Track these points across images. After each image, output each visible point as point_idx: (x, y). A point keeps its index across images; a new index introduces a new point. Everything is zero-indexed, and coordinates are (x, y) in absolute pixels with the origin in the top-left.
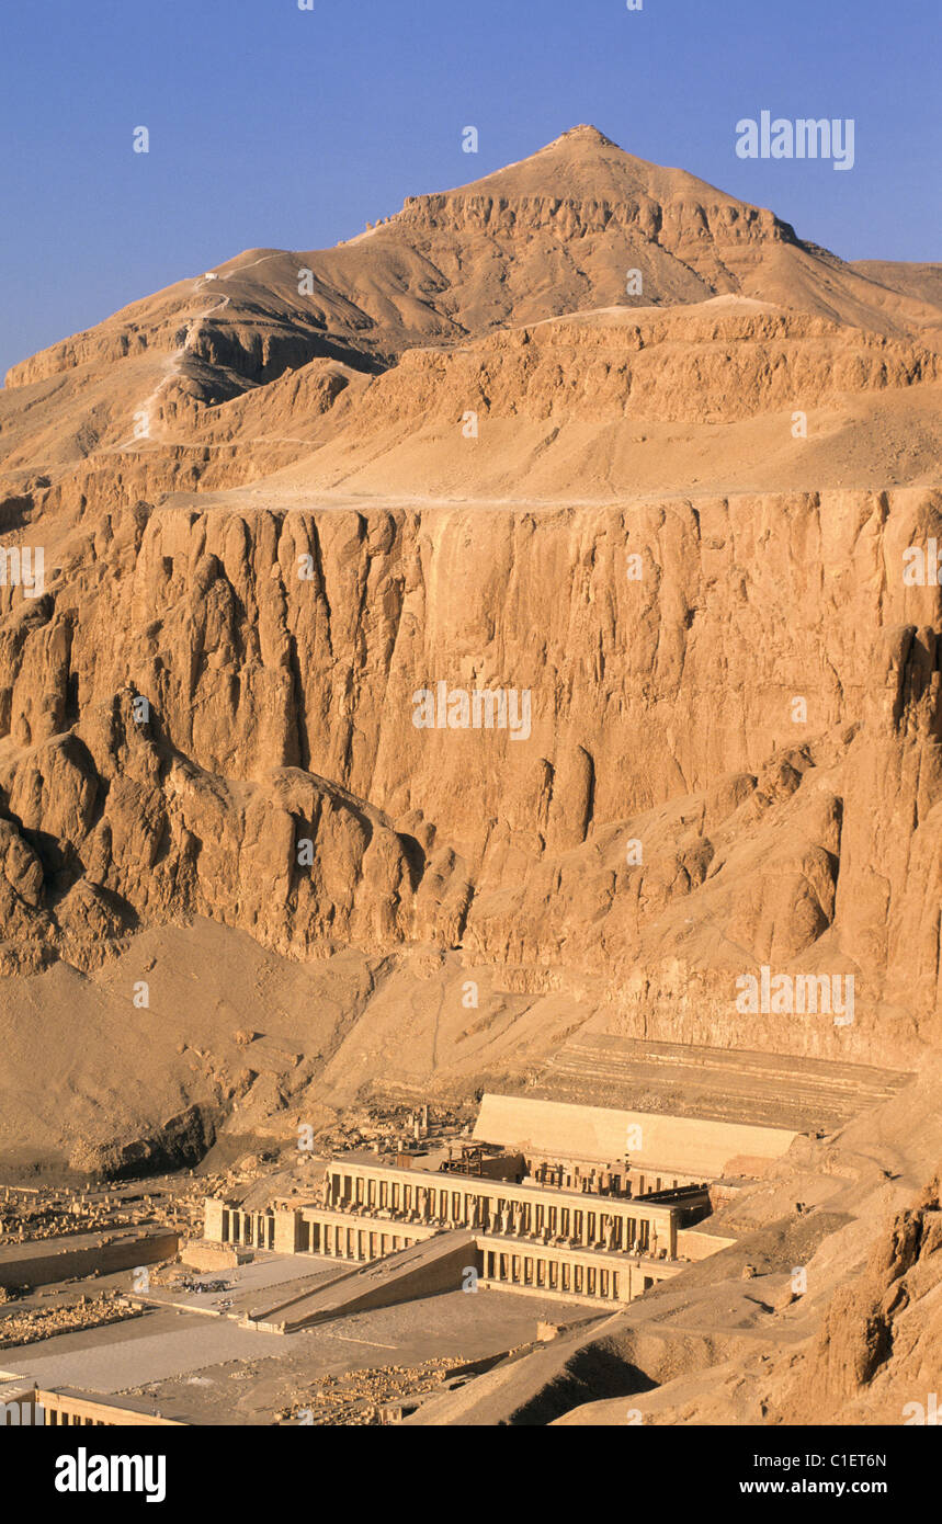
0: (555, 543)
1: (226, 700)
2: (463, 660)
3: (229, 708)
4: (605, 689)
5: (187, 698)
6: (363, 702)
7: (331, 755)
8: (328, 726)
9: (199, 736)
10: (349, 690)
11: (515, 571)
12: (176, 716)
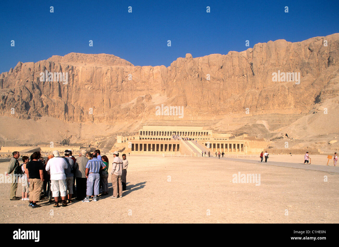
0: (101, 71)
1: (49, 86)
2: (85, 86)
3: (50, 87)
4: (110, 90)
5: (43, 85)
6: (69, 90)
7: (65, 96)
8: (64, 93)
9: (45, 91)
10: (67, 88)
11: (95, 74)
12: (41, 87)
